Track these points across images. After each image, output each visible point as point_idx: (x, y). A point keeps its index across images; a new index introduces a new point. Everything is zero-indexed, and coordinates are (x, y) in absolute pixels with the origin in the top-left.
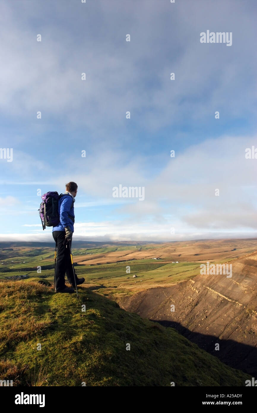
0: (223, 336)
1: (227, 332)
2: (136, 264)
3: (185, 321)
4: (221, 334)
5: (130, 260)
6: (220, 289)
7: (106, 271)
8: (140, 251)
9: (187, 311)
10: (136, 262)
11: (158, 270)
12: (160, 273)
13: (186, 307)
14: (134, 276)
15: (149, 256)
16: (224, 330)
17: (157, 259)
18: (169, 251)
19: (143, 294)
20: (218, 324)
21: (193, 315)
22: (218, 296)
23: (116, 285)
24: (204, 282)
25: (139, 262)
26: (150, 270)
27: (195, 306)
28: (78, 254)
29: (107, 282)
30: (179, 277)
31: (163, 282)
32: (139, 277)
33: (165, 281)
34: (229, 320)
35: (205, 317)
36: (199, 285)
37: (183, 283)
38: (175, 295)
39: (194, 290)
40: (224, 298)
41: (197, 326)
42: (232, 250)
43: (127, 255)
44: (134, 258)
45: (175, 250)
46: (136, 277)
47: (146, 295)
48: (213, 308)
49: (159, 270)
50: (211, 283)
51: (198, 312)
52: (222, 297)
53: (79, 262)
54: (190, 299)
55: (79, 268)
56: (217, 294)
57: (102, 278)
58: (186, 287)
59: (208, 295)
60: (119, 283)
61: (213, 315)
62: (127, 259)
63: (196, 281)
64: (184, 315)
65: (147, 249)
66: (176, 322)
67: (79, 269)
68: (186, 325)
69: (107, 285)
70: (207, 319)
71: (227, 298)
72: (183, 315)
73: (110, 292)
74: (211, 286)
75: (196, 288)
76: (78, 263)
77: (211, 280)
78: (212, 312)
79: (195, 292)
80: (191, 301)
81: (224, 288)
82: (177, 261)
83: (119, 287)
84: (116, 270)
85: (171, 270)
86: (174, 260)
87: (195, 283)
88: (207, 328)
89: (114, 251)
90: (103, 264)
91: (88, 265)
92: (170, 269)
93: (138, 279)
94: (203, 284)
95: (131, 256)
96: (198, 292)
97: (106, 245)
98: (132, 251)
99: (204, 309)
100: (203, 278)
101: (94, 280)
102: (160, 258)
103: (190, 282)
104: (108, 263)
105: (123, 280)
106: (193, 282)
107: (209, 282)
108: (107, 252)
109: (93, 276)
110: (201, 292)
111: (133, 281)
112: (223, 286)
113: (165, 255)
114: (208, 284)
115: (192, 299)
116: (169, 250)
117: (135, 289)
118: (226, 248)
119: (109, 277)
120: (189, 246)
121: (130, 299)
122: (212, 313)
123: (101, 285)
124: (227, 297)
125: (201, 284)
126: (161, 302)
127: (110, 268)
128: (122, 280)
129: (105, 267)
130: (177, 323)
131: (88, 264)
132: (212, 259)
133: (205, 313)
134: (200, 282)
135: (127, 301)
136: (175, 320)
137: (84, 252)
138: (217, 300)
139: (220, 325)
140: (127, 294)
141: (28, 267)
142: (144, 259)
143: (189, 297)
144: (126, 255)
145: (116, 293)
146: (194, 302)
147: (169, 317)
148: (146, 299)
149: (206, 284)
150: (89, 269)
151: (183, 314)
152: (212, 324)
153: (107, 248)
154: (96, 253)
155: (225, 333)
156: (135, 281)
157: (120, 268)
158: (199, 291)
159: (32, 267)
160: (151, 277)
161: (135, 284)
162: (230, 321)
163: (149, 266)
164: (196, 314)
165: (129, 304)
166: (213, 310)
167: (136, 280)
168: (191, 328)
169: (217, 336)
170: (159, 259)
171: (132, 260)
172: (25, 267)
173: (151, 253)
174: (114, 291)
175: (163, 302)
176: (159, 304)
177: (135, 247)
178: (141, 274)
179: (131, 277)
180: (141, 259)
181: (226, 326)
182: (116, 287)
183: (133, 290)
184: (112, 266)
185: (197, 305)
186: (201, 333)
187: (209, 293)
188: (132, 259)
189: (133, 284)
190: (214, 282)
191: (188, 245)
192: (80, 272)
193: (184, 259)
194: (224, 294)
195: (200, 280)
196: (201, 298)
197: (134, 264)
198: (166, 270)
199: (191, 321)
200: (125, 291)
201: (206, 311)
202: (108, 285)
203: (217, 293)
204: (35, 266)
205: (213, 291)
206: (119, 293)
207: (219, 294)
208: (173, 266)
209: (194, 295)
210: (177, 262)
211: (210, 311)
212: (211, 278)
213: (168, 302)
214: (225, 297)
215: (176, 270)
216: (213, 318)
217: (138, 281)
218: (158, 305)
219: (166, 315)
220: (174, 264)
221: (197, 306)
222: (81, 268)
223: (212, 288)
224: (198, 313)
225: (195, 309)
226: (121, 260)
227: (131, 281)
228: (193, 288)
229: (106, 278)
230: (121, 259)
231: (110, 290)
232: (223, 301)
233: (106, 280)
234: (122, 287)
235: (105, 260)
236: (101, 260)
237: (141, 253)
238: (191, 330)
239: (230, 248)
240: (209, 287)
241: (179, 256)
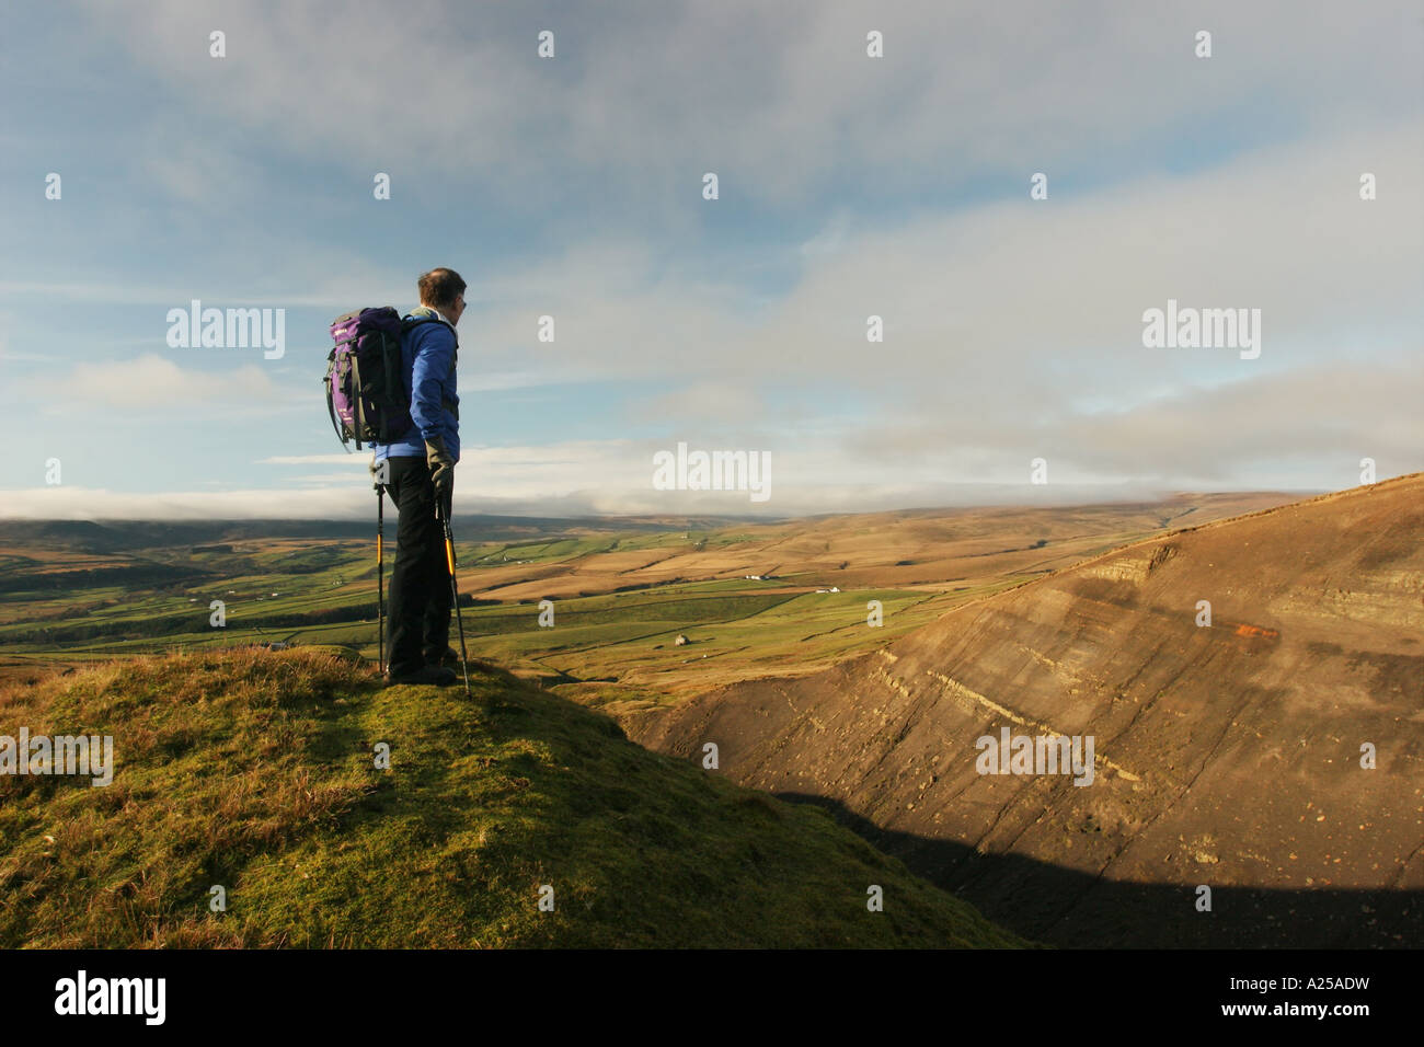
0: (990, 844)
1: (1007, 830)
2: (688, 597)
3: (860, 794)
4: (985, 835)
5: (663, 583)
6: (986, 681)
7: (577, 622)
8: (700, 549)
9: (867, 760)
10: (689, 589)
11: (764, 616)
12: (774, 629)
13: (863, 747)
14: (680, 640)
15: (733, 570)
16: (995, 823)
17: (762, 577)
18: (807, 551)
19: (710, 701)
20: (973, 802)
21: (889, 771)
22: (978, 707)
23: (614, 674)
24: (931, 657)
25: (698, 590)
26: (737, 616)
27: (896, 741)
28: (474, 564)
29: (582, 663)
30: (840, 644)
31: (784, 661)
32: (698, 642)
33: (792, 658)
34: (1013, 789)
35: (931, 778)
36: (911, 668)
37: (853, 661)
38: (824, 705)
39: (896, 685)
40: (998, 713)
41: (901, 811)
42: (1032, 547)
43: (653, 564)
44: (679, 576)
45: (827, 547)
46: (687, 642)
47: (721, 707)
48: (960, 749)
49: (770, 619)
50: (955, 661)
51: (905, 762)
52: (990, 710)
53: (477, 591)
54: (879, 717)
55: (479, 614)
56: (974, 699)
57: (564, 647)
58: (864, 675)
59: (942, 705)
60: (624, 665)
61: (957, 771)
62: (652, 581)
63: (901, 655)
64: (857, 775)
65: (726, 542)
66: (827, 798)
67: (477, 617)
68: (864, 806)
69: (584, 671)
70: (938, 784)
71: (1008, 714)
72: (853, 775)
73: (592, 695)
74: (953, 671)
75: (902, 679)
76: (474, 597)
77: (956, 651)
78: (955, 761)
79: (897, 693)
80: (883, 723)
81: (999, 679)
82: (833, 587)
83: (626, 681)
84: (612, 621)
85: (812, 618)
86: (824, 582)
87: (896, 662)
88: (938, 815)
89: (607, 551)
90: (566, 598)
91: (511, 602)
92: (811, 615)
93: (694, 652)
94: (924, 667)
95: (666, 568)
96: (906, 693)
97: (573, 531)
98: (673, 551)
99: (927, 751)
100: (926, 646)
101: (535, 656)
102: (774, 574)
103: (881, 659)
104: (583, 594)
105: (641, 655)
106: (892, 658)
107: (948, 658)
108: (579, 553)
109: (531, 640)
110: (918, 691)
111: (675, 659)
112: (996, 670)
113: (791, 566)
114: (943, 664)
115: (884, 716)
116: (806, 546)
117: (685, 685)
118: (1013, 538)
119: (590, 643)
120: (879, 532)
121: (666, 722)
122: (955, 765)
123: (558, 674)
124: (1008, 709)
125: (917, 664)
126: (775, 730)
127: (593, 611)
128: (635, 656)
129: (575, 610)
130: (833, 801)
131: (513, 598)
132: (960, 576)
133: (930, 768)
134: (915, 659)
135: (654, 728)
136: (825, 789)
137: (497, 557)
138: (974, 719)
139: (983, 806)
140: (655, 705)
141: (288, 612)
142: (714, 579)
143: (876, 711)
144: (649, 566)
145: (614, 699)
146: (892, 729)
147: (804, 780)
148: (724, 719)
149: (936, 665)
150: (517, 616)
151: (853, 769)
152: (954, 803)
153: (581, 539)
154: (541, 560)
155: (998, 832)
156: (683, 659)
157: (628, 611)
158: (910, 688)
159: (306, 612)
160: (742, 642)
161: (684, 668)
162: (1016, 792)
163: (735, 603)
164: (899, 767)
165: (662, 737)
166: (958, 755)
167: (688, 654)
168: (879, 818)
169: (971, 841)
170: (772, 578)
171: (672, 582)
172: (280, 613)
173: (741, 558)
174: (607, 693)
175: (782, 731)
176: (770, 737)
177: (684, 536)
178: (704, 634)
179: (668, 642)
180: (705, 580)
181: (1004, 809)
182: (614, 679)
183: (675, 688)
184: (601, 605)
185: (902, 737)
186: (917, 832)
187: (946, 695)
188: (673, 578)
189: (676, 669)
190: (966, 659)
191: (873, 529)
192: (484, 628)
193: (859, 579)
194: (1001, 698)
195: (915, 651)
196: (918, 712)
197: (680, 597)
198: (794, 618)
199: (880, 794)
200: (645, 693)
201: (936, 759)
202: (585, 673)
203: (973, 695)
204: (315, 609)
205: (961, 688)
206: (625, 701)
207: (982, 698)
208: (823, 604)
209: (894, 703)
210: (835, 590)
211: (950, 757)
212: (953, 645)
213: (802, 730)
214: (1002, 711)
215: (828, 616)
216: (956, 784)
217: (693, 656)
218: (765, 741)
219: (794, 774)
220: (823, 597)
221: (904, 742)
222: (486, 614)
223: (959, 680)
224: (905, 768)
225: (896, 753)
226: (633, 582)
227: (668, 657)
228: (889, 680)
229: (576, 649)
230: (631, 579)
231: (592, 690)
232: (994, 725)
233: (576, 654)
234: (637, 680)
235: (571, 582)
236: (559, 584)
237: (704, 559)
238: (881, 825)
239: (1027, 537)
240: (946, 675)
241: (842, 567)
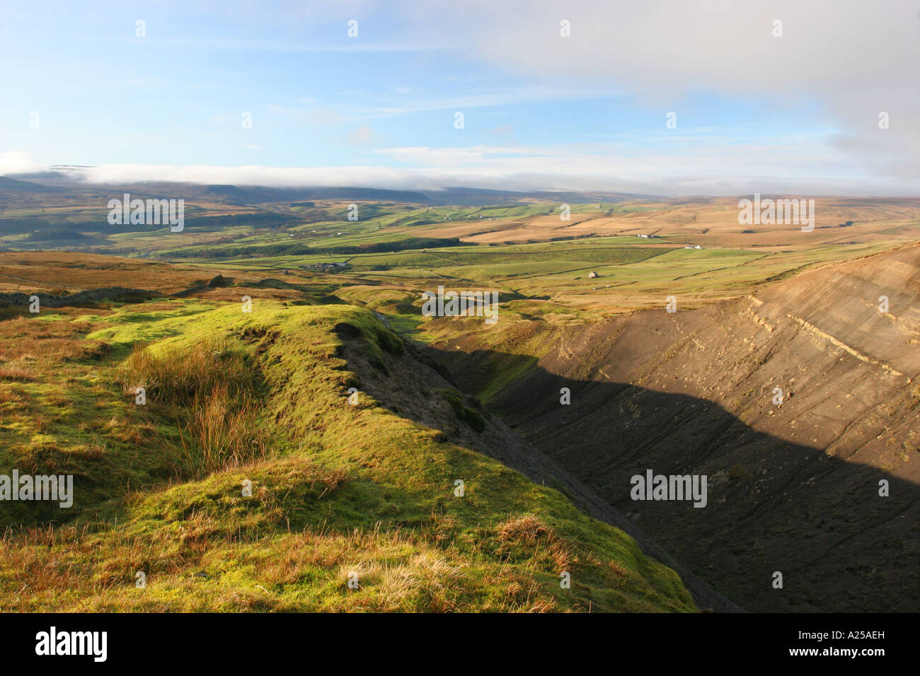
0: (837, 450)
1: (851, 440)
2: (598, 247)
3: (732, 399)
4: (833, 442)
5: (582, 237)
6: (836, 326)
7: (525, 259)
8: (608, 215)
9: (737, 375)
10: (600, 242)
11: (649, 262)
12: (654, 271)
13: (735, 365)
14: (592, 275)
15: (629, 230)
16: (842, 435)
17: (649, 236)
18: (680, 220)
19: (621, 321)
20: (822, 416)
21: (754, 385)
22: (829, 345)
23: (548, 294)
24: (791, 304)
25: (604, 242)
26: (631, 261)
27: (761, 364)
28: (461, 219)
29: (528, 286)
31: (661, 293)
32: (604, 276)
33: (666, 291)
34: (858, 410)
35: (788, 394)
36: (775, 311)
37: (727, 301)
38: (703, 332)
39: (762, 322)
40: (845, 351)
41: (762, 415)
42: (842, 226)
43: (577, 224)
44: (593, 232)
45: (694, 218)
46: (597, 276)
47: (627, 326)
48: (813, 374)
49: (653, 264)
50: (811, 309)
51: (768, 379)
52: (838, 348)
53: (463, 236)
54: (748, 344)
55: (464, 251)
56: (826, 339)
57: (516, 275)
58: (736, 312)
59: (798, 341)
60: (555, 288)
61: (810, 391)
62: (575, 235)
63: (766, 301)
64: (730, 384)
65: (626, 212)
66: (706, 400)
67: (463, 253)
68: (735, 408)
69: (528, 291)
70: (794, 399)
71: (854, 353)
72: (726, 384)
73: (535, 309)
74: (809, 316)
75: (767, 319)
76: (461, 240)
77: (812, 301)
78: (808, 383)
79: (763, 328)
80: (751, 349)
81: (847, 326)
82: (697, 245)
83: (555, 298)
84: (548, 260)
85: (681, 265)
86: (691, 242)
87: (761, 306)
88: (794, 422)
89: (546, 214)
90: (519, 244)
91: (484, 244)
92: (680, 263)
93: (601, 282)
94: (785, 311)
95: (585, 227)
96: (770, 329)
97: (526, 200)
98: (587, 216)
99: (786, 373)
100: (787, 296)
101: (498, 280)
102: (657, 234)
103: (749, 302)
104: (530, 242)
105: (566, 283)
106: (759, 303)
107: (805, 306)
108: (528, 215)
109: (494, 269)
110: (779, 329)
111: (586, 287)
112: (845, 319)
113: (668, 229)
114: (801, 311)
115: (752, 344)
116: (680, 216)
117: (595, 305)
118: (828, 218)
119: (534, 273)
120: (731, 209)
121: (589, 332)
122: (808, 387)
123: (512, 292)
124: (855, 349)
125: (780, 309)
126: (667, 346)
127: (536, 253)
128: (562, 283)
129: (525, 252)
130: (709, 402)
131: (486, 242)
133: (788, 386)
134: (777, 305)
135: (579, 338)
136: (704, 393)
137: (475, 215)
138: (825, 354)
139: (829, 419)
140: (577, 318)
141: (347, 245)
142: (616, 235)
143: (745, 340)
144: (573, 225)
145: (549, 312)
146: (758, 355)
147: (688, 383)
148: (629, 334)
149: (796, 311)
150: (487, 253)
151: (726, 380)
152: (808, 415)
153: (530, 206)
154: (504, 218)
155: (844, 441)
156: (594, 287)
157: (559, 254)
158: (774, 326)
159: (357, 245)
160: (633, 278)
161: (594, 293)
162: (860, 414)
163: (630, 253)
164: (762, 383)
165: (585, 343)
166: (811, 379)
167: (596, 284)
168: (745, 417)
169: (821, 446)
170: (655, 237)
171: (588, 236)
172: (343, 245)
173: (635, 223)
174: (545, 308)
175: (672, 347)
176: (663, 350)
177: (597, 206)
178: (609, 271)
179: (584, 276)
180: (610, 236)
181: (850, 424)
182: (547, 298)
183: (590, 307)
184: (541, 249)
185: (765, 361)
186: (776, 433)
187: (802, 334)
188: (589, 234)
189: (588, 293)
190: (819, 308)
191: (728, 207)
192: (466, 260)
193: (715, 241)
194: (848, 340)
195: (778, 298)
196: (779, 344)
197: (593, 247)
198: (671, 264)
199: (747, 400)
200: (570, 309)
201: (792, 380)
202: (529, 293)
203: (825, 335)
204: (363, 244)
205: (807, 324)
206: (557, 313)
207: (832, 339)
208: (689, 257)
209: (760, 336)
210: (698, 247)
211: (805, 380)
212: (809, 297)
213: (687, 348)
214: (849, 350)
215: (693, 265)
216: (809, 401)
217: (600, 286)
218: (659, 352)
219: (681, 378)
220: (689, 252)
221: (767, 365)
222: (468, 251)
223: (814, 324)
224: (767, 384)
225: (760, 372)
226: (562, 235)
227: (583, 285)
228: (756, 318)
229: (523, 277)
230: (561, 233)
231: (536, 305)
232: (841, 359)
233: (524, 280)
234: (562, 299)
235: (522, 233)
236: (515, 234)
237: (611, 222)
238: (748, 423)
240: (803, 319)
241: (704, 232)
